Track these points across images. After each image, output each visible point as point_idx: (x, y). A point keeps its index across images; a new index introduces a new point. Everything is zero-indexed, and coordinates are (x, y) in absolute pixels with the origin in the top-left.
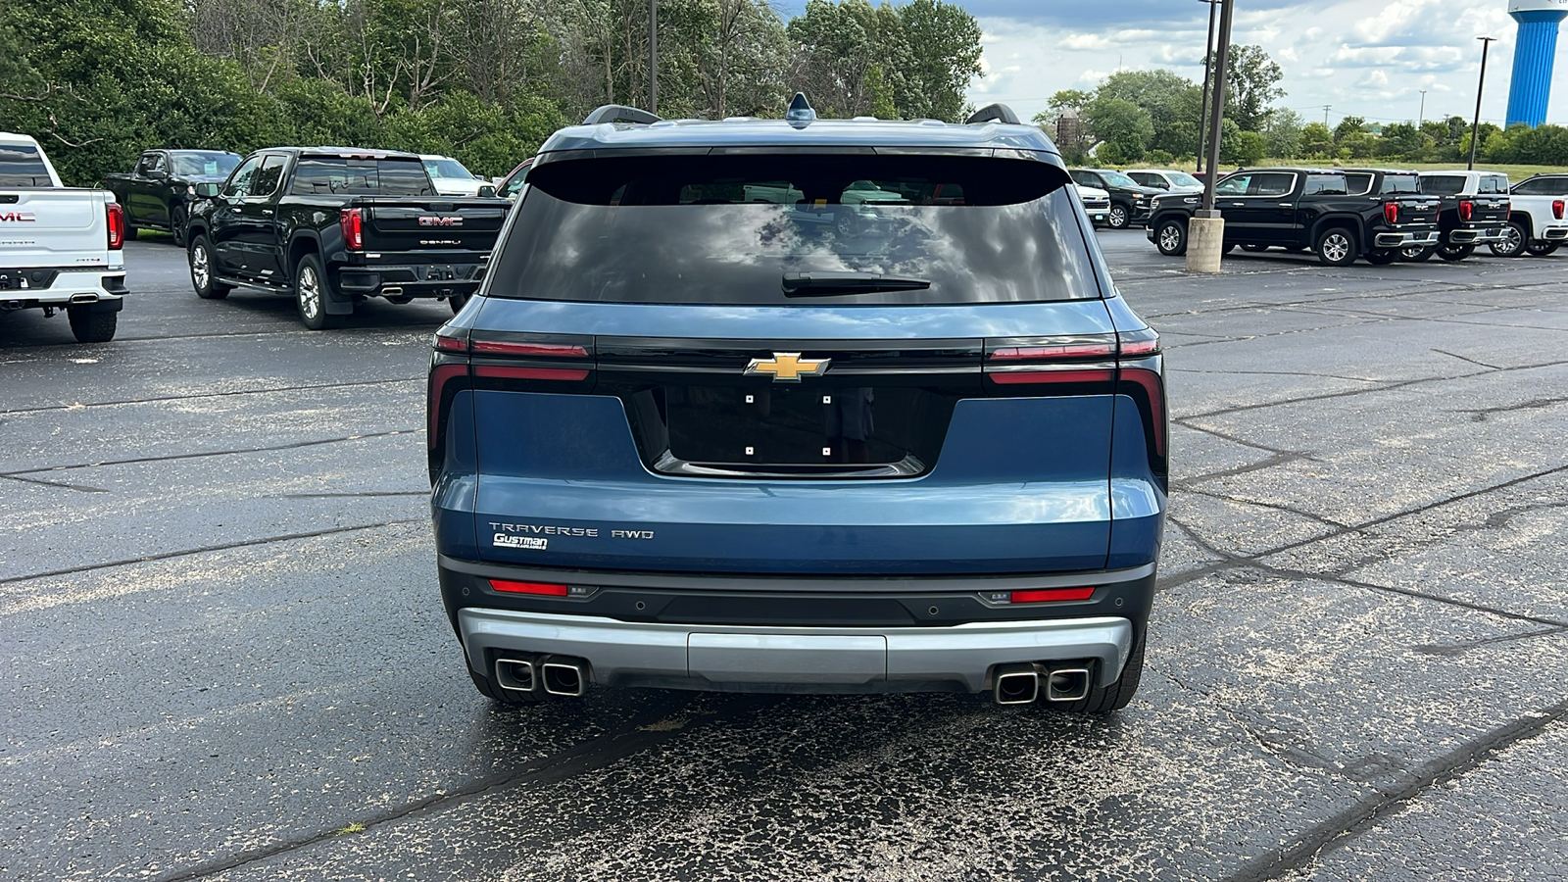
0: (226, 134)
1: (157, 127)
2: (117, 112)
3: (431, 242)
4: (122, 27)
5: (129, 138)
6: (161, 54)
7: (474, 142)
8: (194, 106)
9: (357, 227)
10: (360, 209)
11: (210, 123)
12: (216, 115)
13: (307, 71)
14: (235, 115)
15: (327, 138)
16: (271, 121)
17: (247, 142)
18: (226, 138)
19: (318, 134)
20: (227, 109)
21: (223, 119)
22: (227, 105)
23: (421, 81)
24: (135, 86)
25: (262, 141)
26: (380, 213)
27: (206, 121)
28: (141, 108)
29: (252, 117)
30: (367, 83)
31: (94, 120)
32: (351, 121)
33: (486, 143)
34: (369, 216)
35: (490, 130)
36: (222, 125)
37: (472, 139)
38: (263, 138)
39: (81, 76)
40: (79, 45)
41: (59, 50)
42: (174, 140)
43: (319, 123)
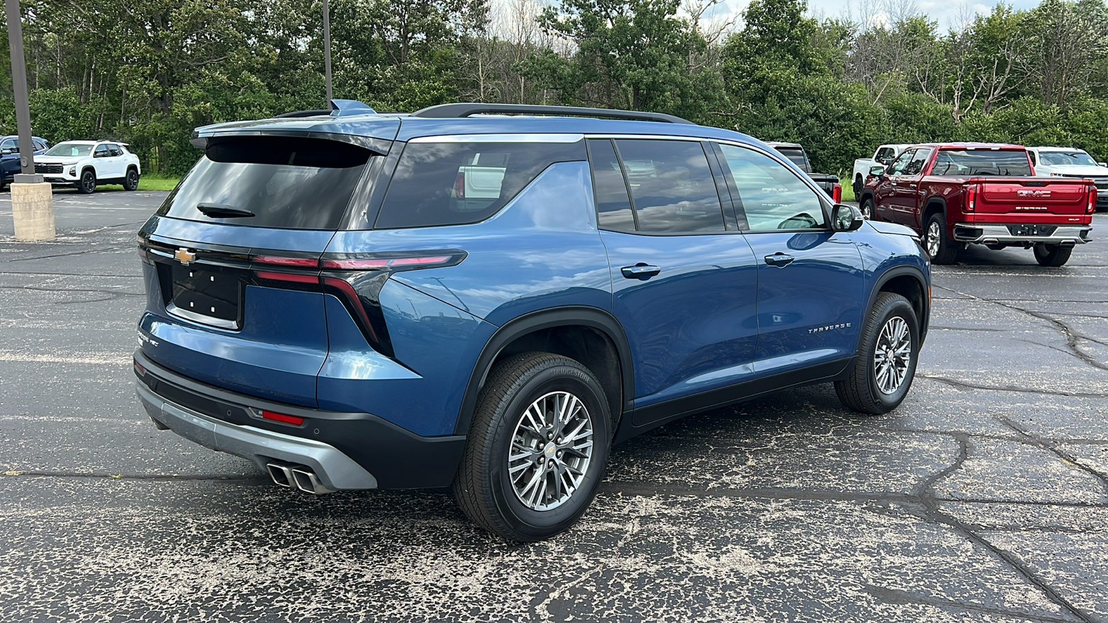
0: (844, 133)
1: (798, 129)
2: (775, 121)
4: (789, 66)
5: (780, 137)
6: (809, 81)
7: (1028, 135)
8: (825, 115)
11: (834, 125)
12: (839, 120)
13: (914, 88)
14: (850, 120)
15: (913, 135)
16: (876, 124)
17: (857, 139)
18: (844, 135)
19: (908, 131)
20: (847, 116)
21: (842, 123)
22: (847, 114)
23: (994, 91)
24: (790, 104)
25: (867, 137)
27: (832, 125)
28: (790, 117)
29: (863, 121)
30: (956, 94)
31: (761, 126)
32: (933, 122)
33: (1038, 136)
35: (1044, 125)
36: (842, 127)
37: (1029, 132)
38: (868, 135)
39: (760, 99)
40: (759, 81)
41: (750, 83)
42: (808, 138)
43: (909, 124)
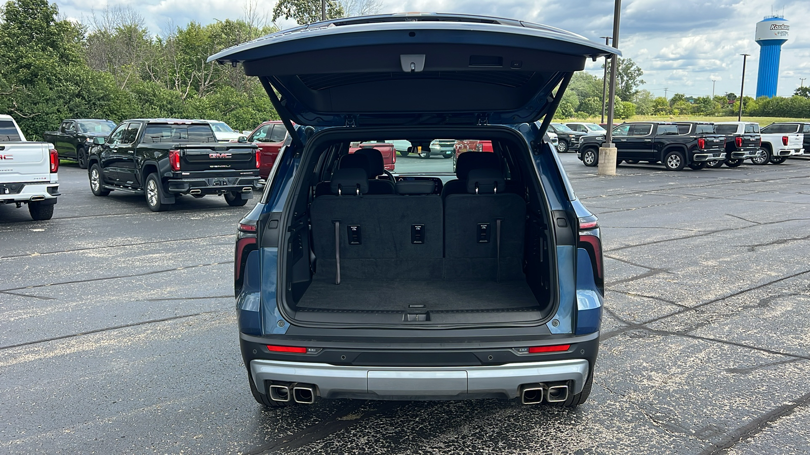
0: (105, 110)
1: (68, 107)
2: (47, 100)
3: (215, 166)
4: (51, 56)
5: (53, 113)
6: (71, 69)
7: (232, 112)
8: (88, 96)
9: (177, 159)
10: (179, 150)
11: (96, 104)
12: (99, 100)
13: (146, 77)
14: (109, 100)
15: (156, 111)
16: (128, 103)
17: (115, 114)
18: (105, 112)
19: (152, 109)
20: (105, 98)
21: (102, 103)
22: (105, 96)
23: (205, 82)
24: (57, 86)
25: (123, 113)
26: (189, 152)
27: (94, 104)
28: (60, 97)
29: (118, 101)
30: (177, 83)
31: (35, 104)
32: (170, 103)
33: (238, 113)
34: (184, 153)
35: (241, 106)
36: (102, 106)
37: (231, 111)
38: (124, 112)
39: (30, 81)
40: (28, 66)
41: (18, 68)
42: (77, 114)
43: (151, 103)
